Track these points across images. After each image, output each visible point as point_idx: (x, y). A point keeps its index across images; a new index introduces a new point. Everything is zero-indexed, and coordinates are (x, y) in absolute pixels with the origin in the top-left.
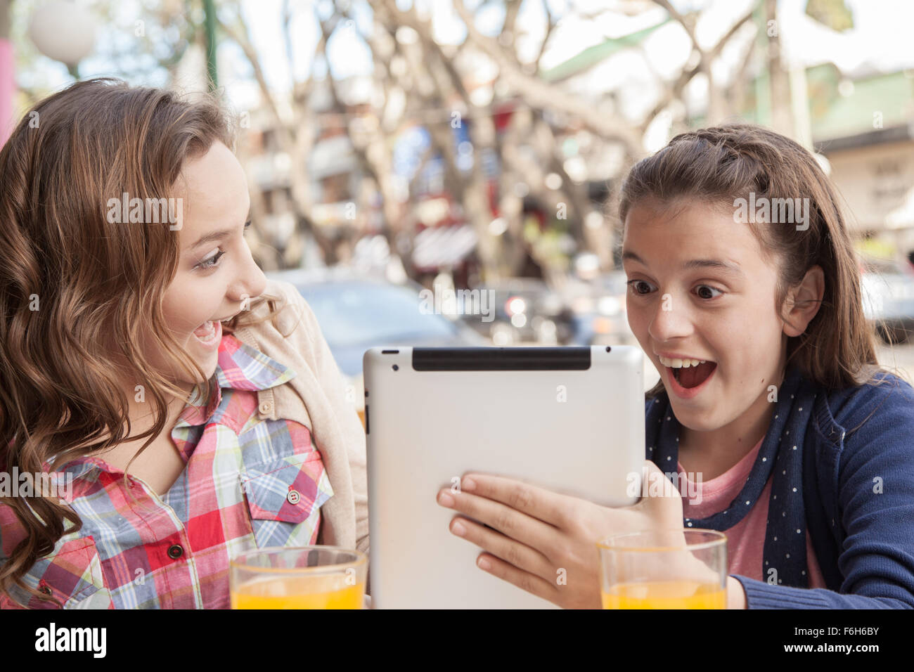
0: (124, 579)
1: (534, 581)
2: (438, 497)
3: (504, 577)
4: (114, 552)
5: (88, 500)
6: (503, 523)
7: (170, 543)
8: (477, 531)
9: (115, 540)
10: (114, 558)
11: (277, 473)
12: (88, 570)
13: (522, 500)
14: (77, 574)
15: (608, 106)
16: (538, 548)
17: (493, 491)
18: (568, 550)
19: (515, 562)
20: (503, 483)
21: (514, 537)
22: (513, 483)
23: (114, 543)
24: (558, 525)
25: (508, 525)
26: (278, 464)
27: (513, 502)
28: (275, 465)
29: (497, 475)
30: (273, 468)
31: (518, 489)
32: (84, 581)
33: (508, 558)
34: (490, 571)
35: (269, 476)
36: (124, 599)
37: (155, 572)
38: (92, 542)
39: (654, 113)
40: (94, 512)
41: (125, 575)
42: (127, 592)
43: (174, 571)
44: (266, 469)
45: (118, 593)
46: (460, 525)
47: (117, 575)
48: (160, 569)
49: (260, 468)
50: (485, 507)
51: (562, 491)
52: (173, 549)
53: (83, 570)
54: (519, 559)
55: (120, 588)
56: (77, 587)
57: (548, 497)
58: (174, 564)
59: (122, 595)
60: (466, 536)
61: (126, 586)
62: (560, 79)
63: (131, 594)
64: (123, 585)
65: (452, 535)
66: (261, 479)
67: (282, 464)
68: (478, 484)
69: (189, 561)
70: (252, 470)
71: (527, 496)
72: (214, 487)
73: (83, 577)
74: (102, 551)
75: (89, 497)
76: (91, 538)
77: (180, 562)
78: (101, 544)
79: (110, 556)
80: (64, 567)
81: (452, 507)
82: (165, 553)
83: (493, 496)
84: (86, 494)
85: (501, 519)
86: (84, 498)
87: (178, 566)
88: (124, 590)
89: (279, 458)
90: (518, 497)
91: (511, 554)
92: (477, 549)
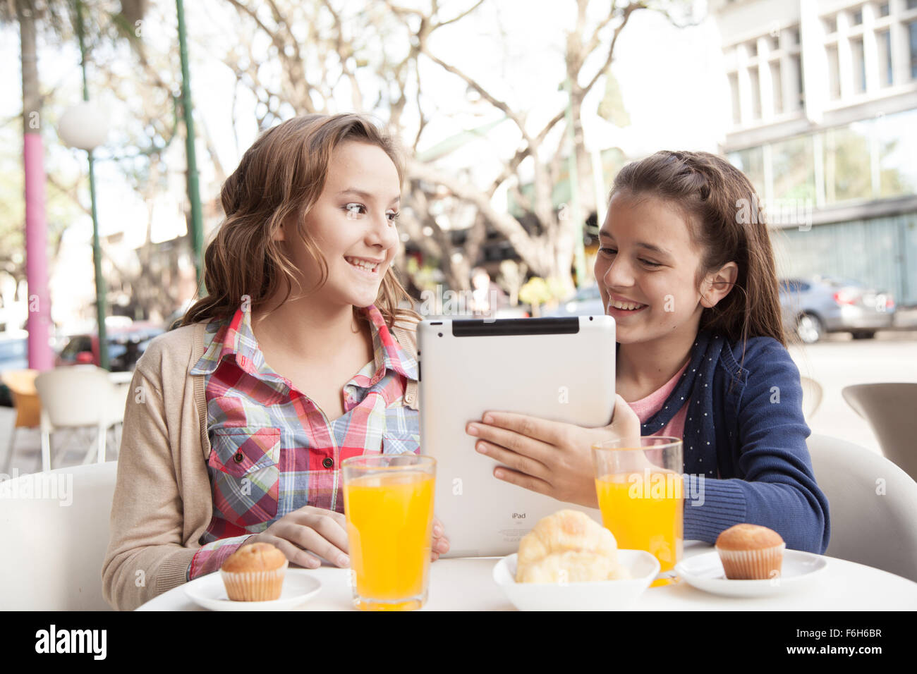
0: (290, 468)
1: (535, 482)
2: (467, 429)
3: (513, 482)
4: (291, 445)
5: (281, 407)
6: (514, 445)
7: (326, 455)
8: (495, 450)
9: (293, 437)
10: (288, 450)
11: (405, 442)
12: (271, 450)
13: (528, 429)
14: (263, 450)
15: (464, 178)
16: (539, 459)
17: (506, 423)
18: (562, 461)
19: (523, 470)
20: (512, 418)
21: (523, 454)
22: (521, 417)
23: (291, 438)
24: (553, 444)
25: (518, 446)
26: (408, 436)
27: (520, 430)
28: (405, 437)
29: (508, 412)
30: (403, 439)
31: (524, 421)
32: (267, 456)
33: (518, 468)
34: (504, 479)
35: (400, 442)
36: (286, 481)
37: (312, 472)
38: (279, 433)
39: (498, 183)
40: (283, 416)
41: (292, 466)
42: (290, 477)
43: (324, 476)
44: (399, 437)
45: (284, 476)
46: (483, 446)
47: (287, 463)
48: (315, 472)
49: (396, 434)
50: (499, 434)
51: (553, 420)
52: (327, 460)
53: (268, 449)
54: (526, 468)
55: (286, 473)
56: (262, 459)
57: (545, 425)
58: (325, 471)
59: (286, 478)
60: (488, 454)
61: (290, 473)
62: (430, 161)
63: (292, 479)
64: (288, 471)
65: (478, 453)
66: (395, 442)
67: (409, 438)
68: (495, 419)
69: (335, 471)
70: (391, 434)
71: (531, 426)
72: (365, 433)
73: (267, 453)
74: (283, 442)
75: (282, 405)
76: (279, 430)
77: (329, 471)
78: (284, 436)
79: (287, 448)
80: (257, 443)
81: (476, 436)
82: (321, 462)
83: (507, 427)
84: (280, 403)
85: (513, 442)
86: (278, 405)
87: (327, 473)
88: (288, 475)
89: (409, 434)
90: (524, 427)
91: (520, 465)
92: (493, 462)
